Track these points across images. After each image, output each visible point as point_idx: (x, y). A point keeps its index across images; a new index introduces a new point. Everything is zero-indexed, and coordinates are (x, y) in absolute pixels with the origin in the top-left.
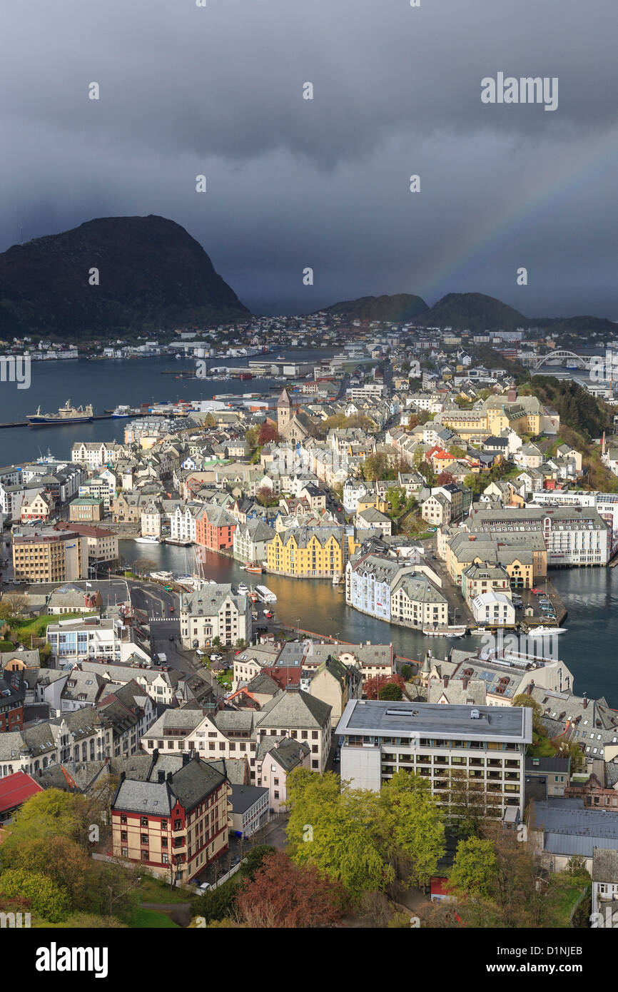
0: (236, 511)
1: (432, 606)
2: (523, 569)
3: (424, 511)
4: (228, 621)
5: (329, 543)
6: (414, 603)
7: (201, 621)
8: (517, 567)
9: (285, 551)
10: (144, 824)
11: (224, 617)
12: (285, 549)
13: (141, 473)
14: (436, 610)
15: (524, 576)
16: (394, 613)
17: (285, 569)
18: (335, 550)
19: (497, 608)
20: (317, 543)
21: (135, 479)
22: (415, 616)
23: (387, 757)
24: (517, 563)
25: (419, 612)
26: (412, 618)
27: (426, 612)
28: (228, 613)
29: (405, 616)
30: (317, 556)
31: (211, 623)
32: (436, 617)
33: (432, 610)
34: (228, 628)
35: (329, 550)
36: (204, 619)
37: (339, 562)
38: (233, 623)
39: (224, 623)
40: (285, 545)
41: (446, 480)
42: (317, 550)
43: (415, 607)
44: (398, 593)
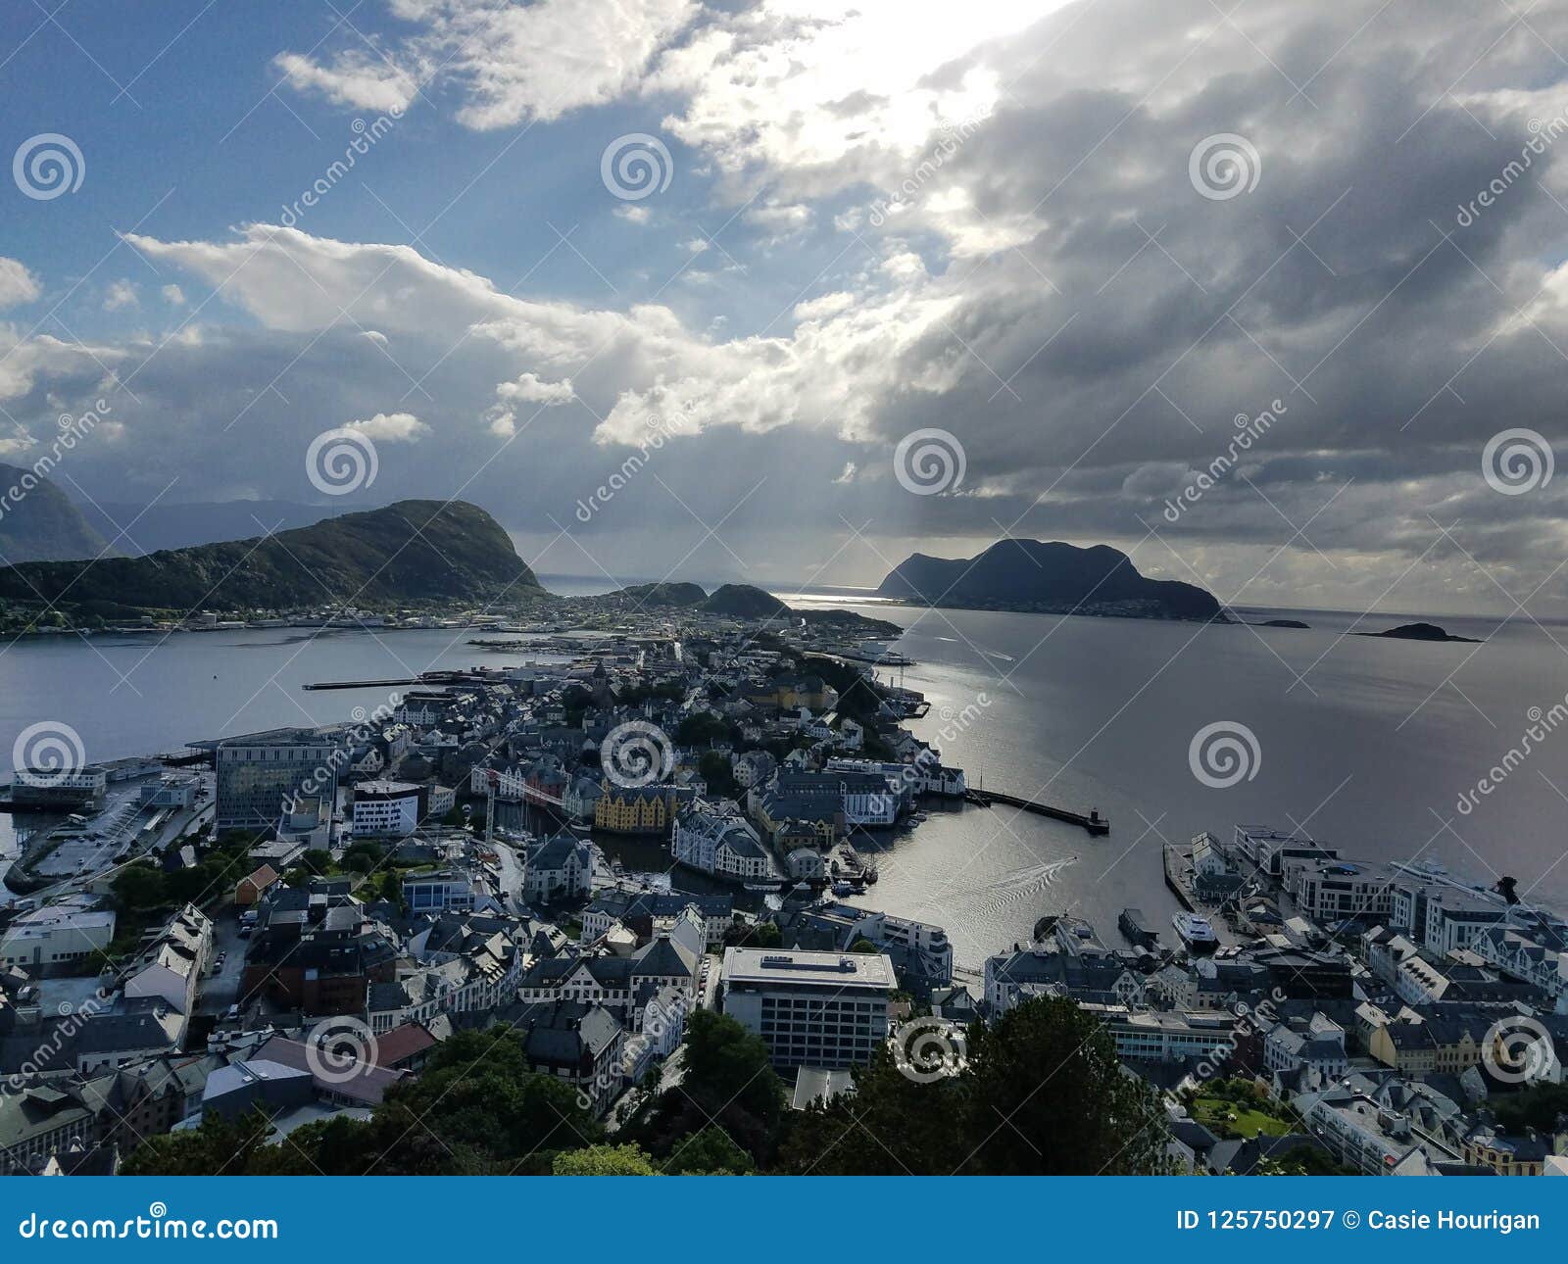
0: (562, 771)
1: (753, 860)
2: (826, 828)
3: (735, 774)
4: (572, 873)
5: (654, 802)
6: (736, 857)
7: (547, 873)
8: (821, 826)
9: (613, 808)
10: (553, 1071)
11: (568, 870)
12: (613, 806)
13: (467, 734)
14: (756, 864)
15: (827, 834)
16: (718, 866)
17: (612, 824)
18: (660, 808)
19: (809, 863)
20: (643, 801)
21: (461, 740)
22: (738, 868)
23: (767, 1002)
24: (821, 821)
25: (741, 865)
26: (735, 871)
27: (748, 866)
28: (572, 867)
29: (728, 869)
30: (643, 813)
31: (555, 876)
32: (756, 871)
33: (753, 864)
34: (571, 881)
35: (653, 808)
36: (549, 872)
37: (663, 820)
38: (576, 875)
39: (568, 876)
40: (613, 803)
41: (752, 746)
42: (644, 807)
43: (738, 861)
44: (722, 848)
